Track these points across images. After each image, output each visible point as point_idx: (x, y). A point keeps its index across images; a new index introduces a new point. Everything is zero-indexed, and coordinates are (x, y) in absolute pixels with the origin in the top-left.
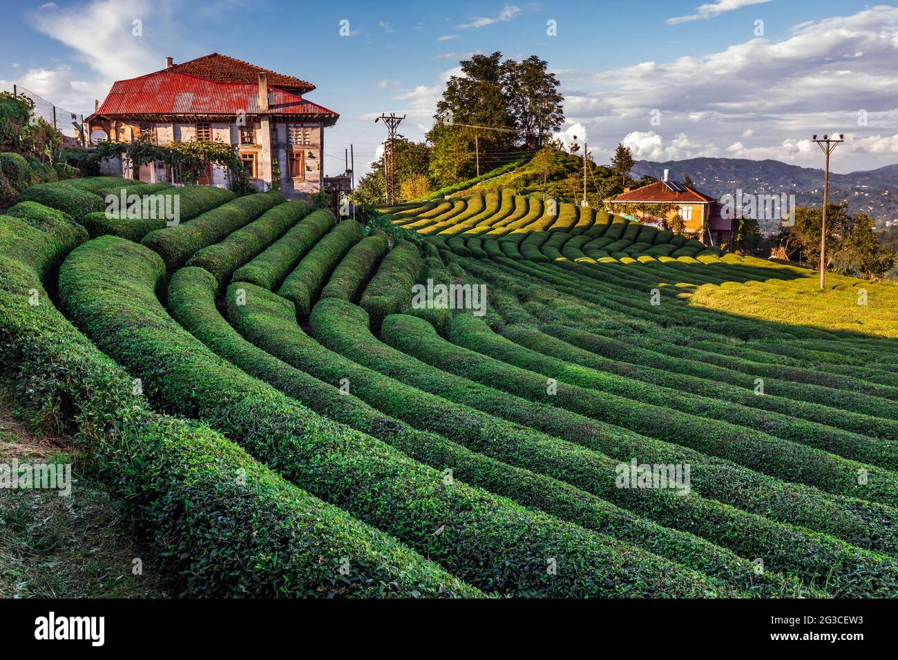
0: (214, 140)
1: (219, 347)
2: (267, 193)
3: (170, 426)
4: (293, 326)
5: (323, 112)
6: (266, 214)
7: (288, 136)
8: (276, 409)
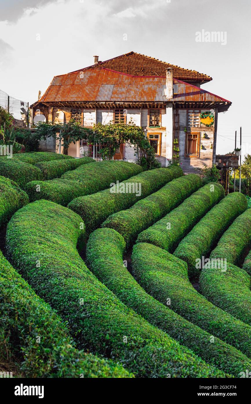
0: (128, 123)
1: (126, 297)
2: (168, 167)
3: (95, 364)
4: (185, 283)
5: (218, 100)
6: (167, 185)
7: (188, 120)
8: (174, 356)
